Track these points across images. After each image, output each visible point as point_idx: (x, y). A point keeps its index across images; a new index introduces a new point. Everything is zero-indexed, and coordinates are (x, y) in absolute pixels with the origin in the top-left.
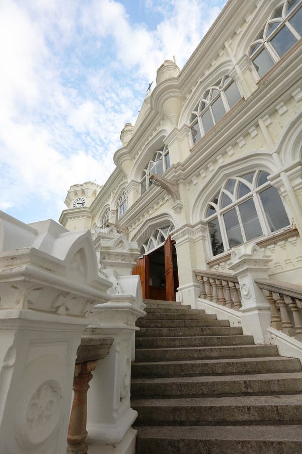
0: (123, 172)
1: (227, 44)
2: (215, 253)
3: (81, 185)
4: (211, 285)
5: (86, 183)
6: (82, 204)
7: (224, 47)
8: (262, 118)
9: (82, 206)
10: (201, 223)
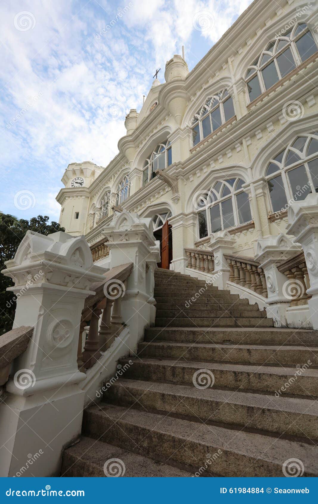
0: (126, 157)
1: (230, 60)
2: (201, 237)
3: (79, 165)
4: (196, 259)
5: (85, 163)
6: (81, 184)
7: (227, 62)
8: (245, 138)
9: (80, 186)
10: (193, 213)
